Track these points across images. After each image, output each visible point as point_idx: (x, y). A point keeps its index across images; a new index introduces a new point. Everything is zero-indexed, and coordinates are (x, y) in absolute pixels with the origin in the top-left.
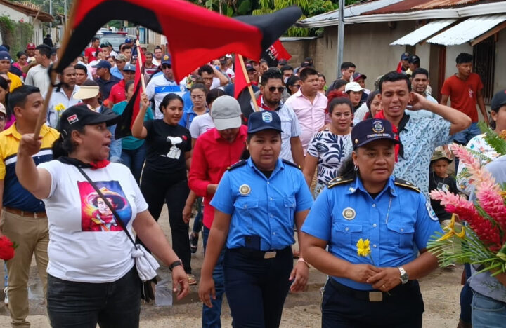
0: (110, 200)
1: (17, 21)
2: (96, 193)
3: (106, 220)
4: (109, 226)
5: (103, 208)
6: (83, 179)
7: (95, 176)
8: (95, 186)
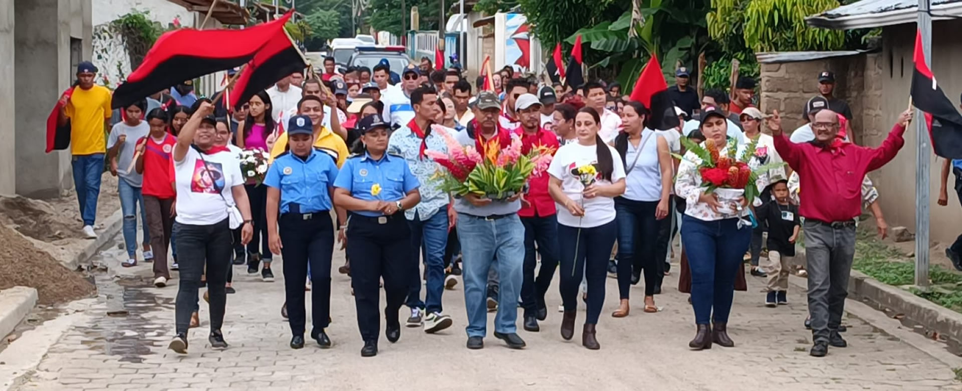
0: (212, 174)
1: (165, 25)
2: (204, 168)
3: (207, 186)
4: (209, 190)
5: (207, 178)
6: (200, 158)
7: (207, 158)
8: (206, 163)
